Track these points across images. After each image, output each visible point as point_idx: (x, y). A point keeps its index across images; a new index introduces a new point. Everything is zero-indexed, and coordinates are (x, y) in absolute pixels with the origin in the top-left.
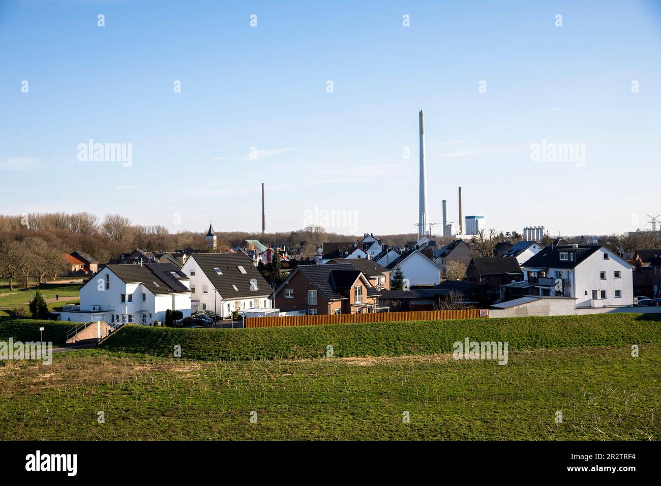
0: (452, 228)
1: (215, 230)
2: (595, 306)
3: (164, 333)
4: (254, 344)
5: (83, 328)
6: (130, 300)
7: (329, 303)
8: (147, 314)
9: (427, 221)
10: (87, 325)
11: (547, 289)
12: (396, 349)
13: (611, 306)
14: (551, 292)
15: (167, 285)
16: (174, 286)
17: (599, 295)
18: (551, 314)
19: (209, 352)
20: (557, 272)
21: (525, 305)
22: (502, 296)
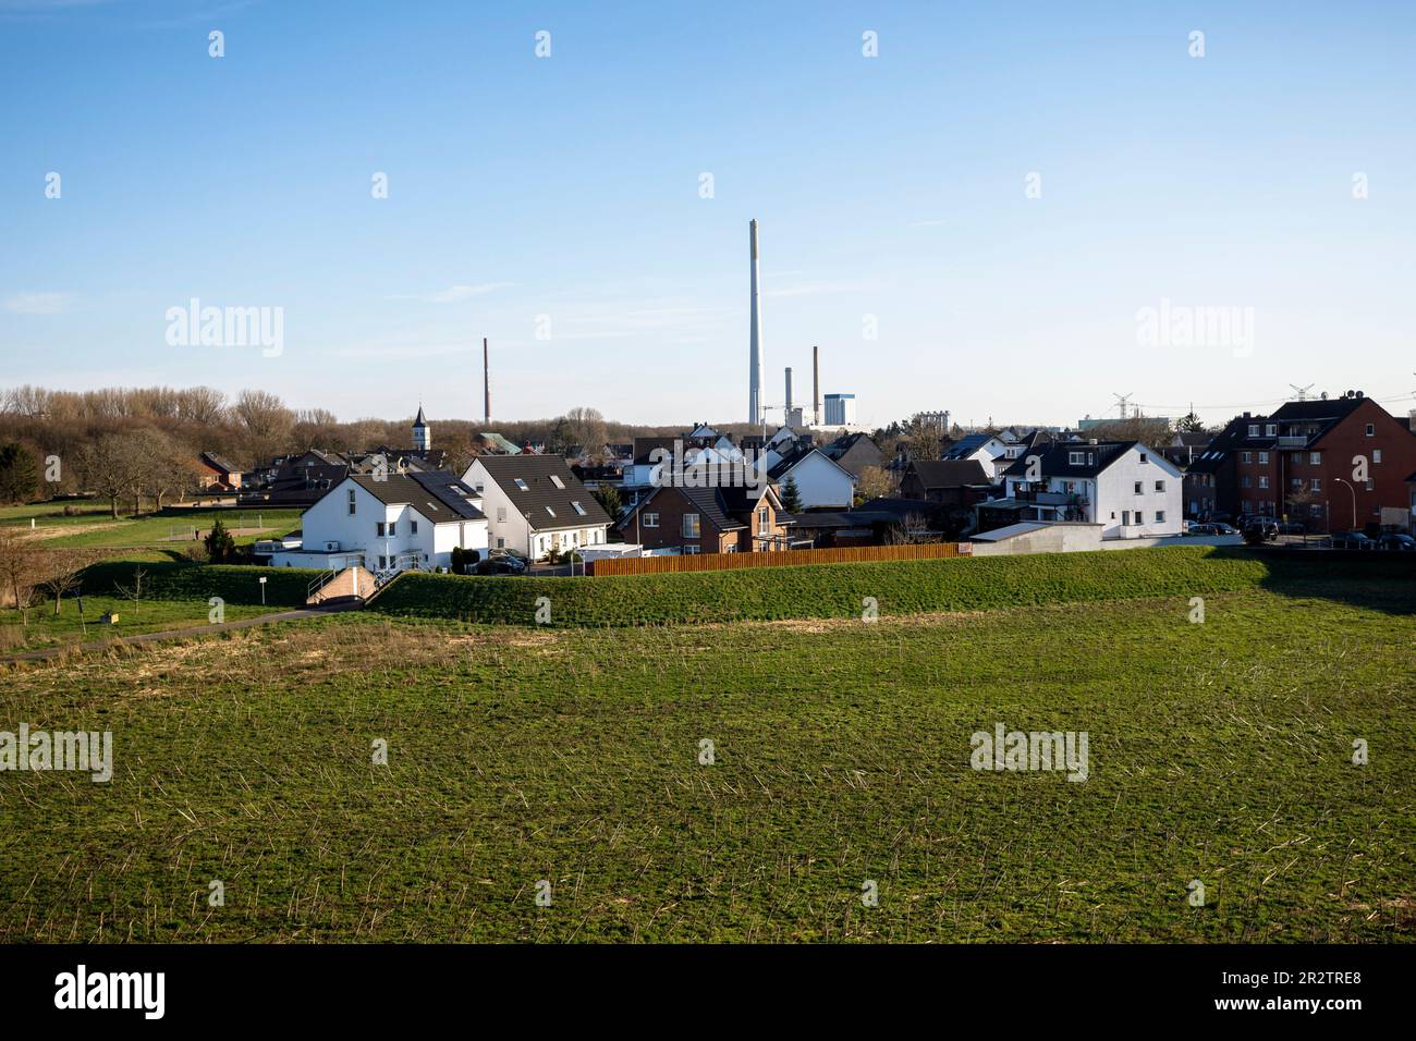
0: (804, 414)
1: (428, 417)
2: (1128, 537)
3: (476, 585)
4: (629, 601)
5: (331, 578)
6: (392, 532)
7: (721, 535)
8: (420, 555)
9: (763, 401)
10: (338, 573)
11: (1051, 511)
12: (851, 606)
13: (1150, 537)
14: (1059, 515)
15: (450, 507)
16: (459, 509)
17: (1132, 519)
18: (1066, 549)
19: (558, 615)
20: (1065, 483)
21: (1027, 535)
22: (974, 522)
